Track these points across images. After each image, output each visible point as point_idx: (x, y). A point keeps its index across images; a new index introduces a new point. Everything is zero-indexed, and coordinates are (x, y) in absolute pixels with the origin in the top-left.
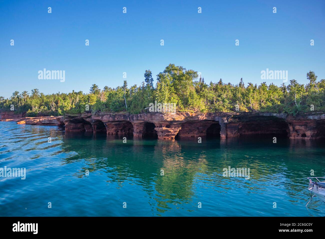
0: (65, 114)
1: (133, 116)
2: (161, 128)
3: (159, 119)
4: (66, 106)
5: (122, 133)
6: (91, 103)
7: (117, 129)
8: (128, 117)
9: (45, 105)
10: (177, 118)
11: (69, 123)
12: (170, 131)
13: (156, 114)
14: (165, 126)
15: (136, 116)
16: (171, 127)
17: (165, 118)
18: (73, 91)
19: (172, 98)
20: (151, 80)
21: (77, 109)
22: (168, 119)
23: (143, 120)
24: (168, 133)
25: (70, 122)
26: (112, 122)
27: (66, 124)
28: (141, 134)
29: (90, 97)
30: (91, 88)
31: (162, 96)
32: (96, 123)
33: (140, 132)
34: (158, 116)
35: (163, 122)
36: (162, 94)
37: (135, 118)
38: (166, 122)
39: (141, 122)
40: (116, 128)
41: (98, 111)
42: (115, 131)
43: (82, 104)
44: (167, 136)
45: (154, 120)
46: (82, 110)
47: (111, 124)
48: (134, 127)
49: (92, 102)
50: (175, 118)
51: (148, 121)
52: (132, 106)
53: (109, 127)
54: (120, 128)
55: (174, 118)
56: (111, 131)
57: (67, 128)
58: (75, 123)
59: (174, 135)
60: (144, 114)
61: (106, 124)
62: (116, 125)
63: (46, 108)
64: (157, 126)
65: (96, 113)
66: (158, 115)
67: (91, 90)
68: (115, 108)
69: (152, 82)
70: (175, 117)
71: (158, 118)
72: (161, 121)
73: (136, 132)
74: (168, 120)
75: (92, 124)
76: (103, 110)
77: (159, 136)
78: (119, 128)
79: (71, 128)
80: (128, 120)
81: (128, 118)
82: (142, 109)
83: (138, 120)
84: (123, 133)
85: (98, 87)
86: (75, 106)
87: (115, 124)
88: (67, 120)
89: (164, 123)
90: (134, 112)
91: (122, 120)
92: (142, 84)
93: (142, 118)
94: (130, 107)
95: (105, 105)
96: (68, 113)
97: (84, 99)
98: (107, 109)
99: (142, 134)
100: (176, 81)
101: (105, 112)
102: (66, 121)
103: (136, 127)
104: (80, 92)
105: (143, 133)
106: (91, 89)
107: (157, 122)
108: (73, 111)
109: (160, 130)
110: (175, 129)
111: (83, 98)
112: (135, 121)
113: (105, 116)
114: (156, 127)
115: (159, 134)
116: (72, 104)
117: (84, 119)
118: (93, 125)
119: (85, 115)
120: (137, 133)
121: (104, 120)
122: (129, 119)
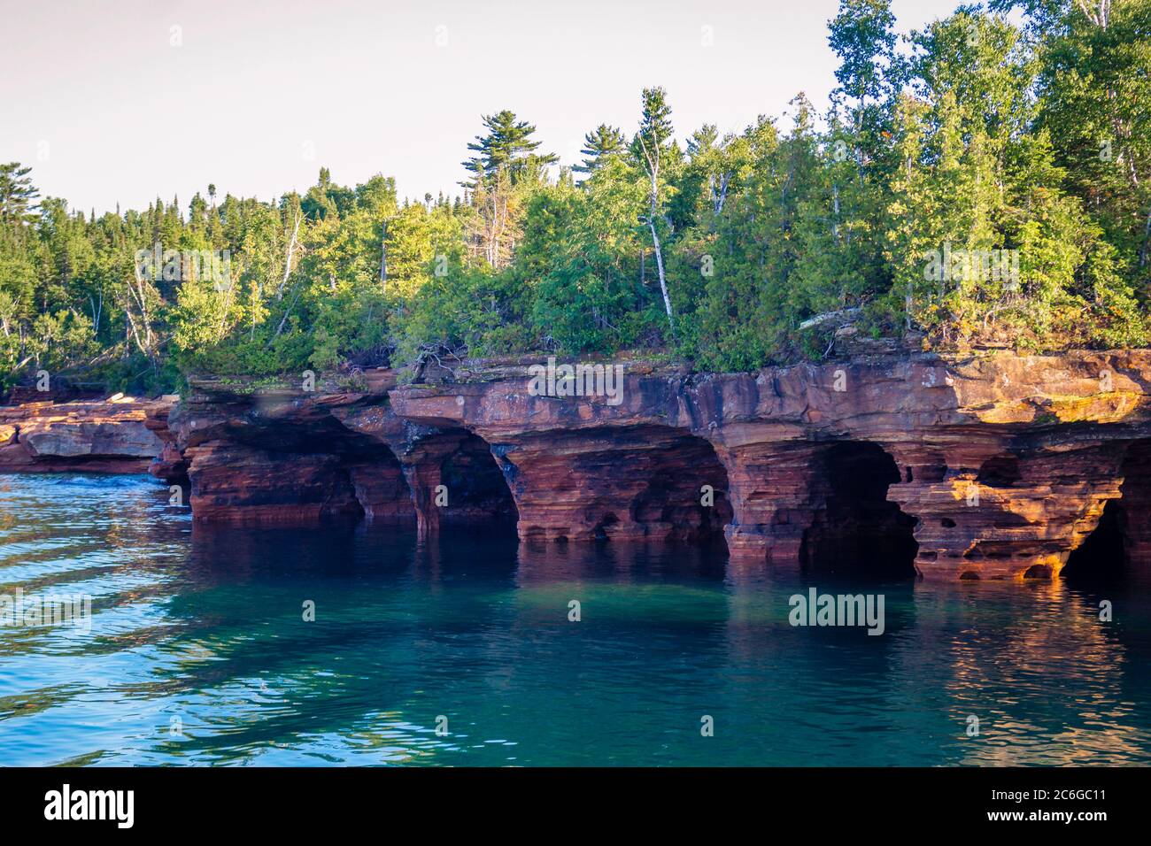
0: (188, 380)
1: (718, 385)
2: (934, 489)
3: (920, 407)
4: (191, 314)
5: (647, 532)
6: (401, 282)
7: (598, 502)
8: (681, 394)
9: (76, 305)
10: (1076, 398)
11: (220, 449)
12: (1014, 510)
13: (891, 366)
14: (973, 471)
15: (738, 391)
16: (1025, 475)
17: (964, 401)
18: (324, 175)
19: (1031, 231)
20: (887, 73)
21: (284, 331)
22: (991, 407)
23: (797, 422)
24: (999, 525)
25: (231, 440)
26: (556, 436)
27: (198, 458)
28: (790, 535)
29: (389, 236)
30: (472, 147)
31: (943, 212)
32: (435, 450)
33: (781, 522)
34: (908, 386)
35: (953, 433)
36: (939, 199)
37: (730, 407)
38: (976, 440)
39: (782, 438)
40: (591, 494)
41: (443, 351)
42: (582, 517)
43: (323, 293)
44: (992, 556)
45: (881, 419)
46: (321, 343)
47: (544, 458)
48: (731, 477)
49: (407, 277)
50: (1055, 398)
51: (832, 429)
52: (709, 307)
53: (538, 479)
54: (624, 494)
55: (1049, 403)
56: (552, 512)
57: (203, 494)
58: (273, 453)
59: (1052, 547)
60: (797, 368)
61: (504, 458)
62: (587, 462)
63: (84, 327)
64: (909, 469)
65: (423, 367)
66: (912, 378)
67: (472, 166)
68: (574, 325)
69: (898, 88)
70: (1060, 391)
71: (908, 402)
72: (931, 432)
73: (751, 521)
74: (990, 417)
75: (402, 456)
76: (478, 342)
77: (926, 556)
78: (616, 493)
79: (243, 496)
80: (684, 419)
81: (682, 409)
82: (781, 327)
83: (754, 419)
84: (652, 537)
85: (531, 138)
86: (268, 313)
87: (580, 457)
88: (204, 423)
89: (958, 445)
90: (727, 357)
91: (634, 421)
92: (795, 110)
93: (787, 401)
94: (691, 308)
95: (502, 296)
96: (206, 367)
97: (341, 248)
98: (513, 329)
99: (797, 542)
100: (1074, 75)
101: (500, 352)
102: (200, 438)
103: (744, 477)
104: (376, 184)
105: (805, 535)
106: (478, 155)
107: (904, 437)
108: (253, 351)
109: (927, 505)
110: (1063, 498)
111: (335, 244)
112: (739, 429)
113: (494, 393)
114: (896, 478)
115: (929, 535)
116: (243, 296)
117: (341, 414)
118: (408, 465)
119: (344, 381)
120: (759, 528)
121: (493, 425)
122: (691, 410)
